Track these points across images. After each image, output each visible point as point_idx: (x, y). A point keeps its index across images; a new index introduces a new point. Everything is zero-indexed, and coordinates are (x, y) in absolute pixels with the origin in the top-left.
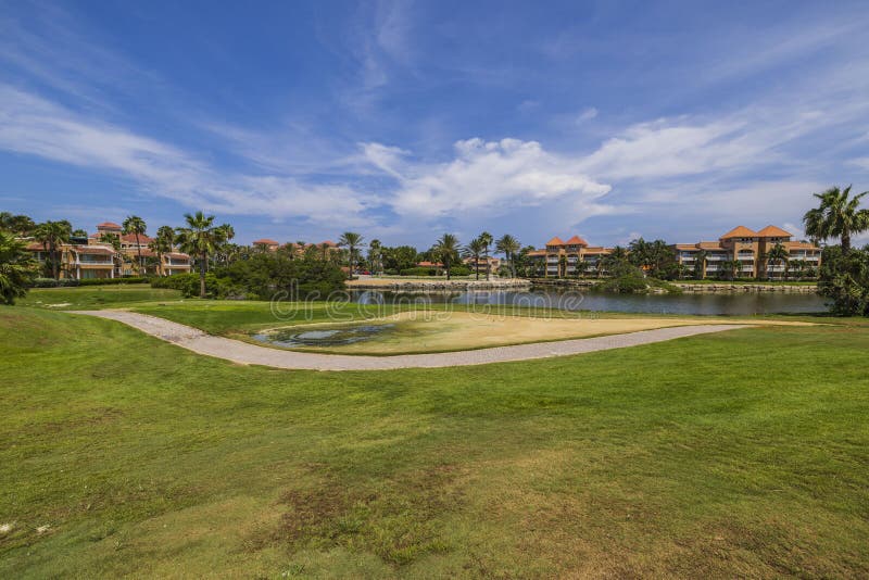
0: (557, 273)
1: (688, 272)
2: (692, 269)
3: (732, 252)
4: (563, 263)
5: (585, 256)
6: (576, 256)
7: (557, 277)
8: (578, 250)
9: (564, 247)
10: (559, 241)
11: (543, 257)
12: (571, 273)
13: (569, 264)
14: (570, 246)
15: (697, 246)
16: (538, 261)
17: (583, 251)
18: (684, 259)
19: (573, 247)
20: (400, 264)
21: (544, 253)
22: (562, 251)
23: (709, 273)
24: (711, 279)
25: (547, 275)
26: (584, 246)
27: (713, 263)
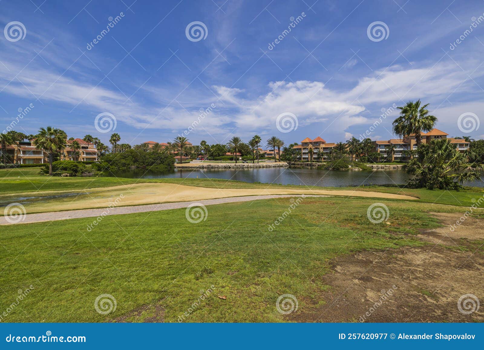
0: (308, 158)
1: (383, 158)
2: (385, 156)
3: (410, 145)
4: (311, 152)
5: (324, 148)
6: (319, 148)
7: (308, 161)
8: (319, 145)
9: (311, 143)
10: (309, 139)
11: (300, 149)
12: (314, 158)
13: (314, 153)
14: (315, 143)
15: (389, 142)
16: (297, 151)
17: (323, 146)
18: (381, 150)
19: (316, 144)
20: (214, 154)
21: (301, 147)
22: (310, 146)
23: (396, 158)
24: (397, 162)
25: (302, 160)
26: (323, 143)
27: (397, 152)
